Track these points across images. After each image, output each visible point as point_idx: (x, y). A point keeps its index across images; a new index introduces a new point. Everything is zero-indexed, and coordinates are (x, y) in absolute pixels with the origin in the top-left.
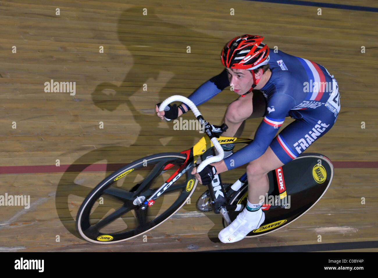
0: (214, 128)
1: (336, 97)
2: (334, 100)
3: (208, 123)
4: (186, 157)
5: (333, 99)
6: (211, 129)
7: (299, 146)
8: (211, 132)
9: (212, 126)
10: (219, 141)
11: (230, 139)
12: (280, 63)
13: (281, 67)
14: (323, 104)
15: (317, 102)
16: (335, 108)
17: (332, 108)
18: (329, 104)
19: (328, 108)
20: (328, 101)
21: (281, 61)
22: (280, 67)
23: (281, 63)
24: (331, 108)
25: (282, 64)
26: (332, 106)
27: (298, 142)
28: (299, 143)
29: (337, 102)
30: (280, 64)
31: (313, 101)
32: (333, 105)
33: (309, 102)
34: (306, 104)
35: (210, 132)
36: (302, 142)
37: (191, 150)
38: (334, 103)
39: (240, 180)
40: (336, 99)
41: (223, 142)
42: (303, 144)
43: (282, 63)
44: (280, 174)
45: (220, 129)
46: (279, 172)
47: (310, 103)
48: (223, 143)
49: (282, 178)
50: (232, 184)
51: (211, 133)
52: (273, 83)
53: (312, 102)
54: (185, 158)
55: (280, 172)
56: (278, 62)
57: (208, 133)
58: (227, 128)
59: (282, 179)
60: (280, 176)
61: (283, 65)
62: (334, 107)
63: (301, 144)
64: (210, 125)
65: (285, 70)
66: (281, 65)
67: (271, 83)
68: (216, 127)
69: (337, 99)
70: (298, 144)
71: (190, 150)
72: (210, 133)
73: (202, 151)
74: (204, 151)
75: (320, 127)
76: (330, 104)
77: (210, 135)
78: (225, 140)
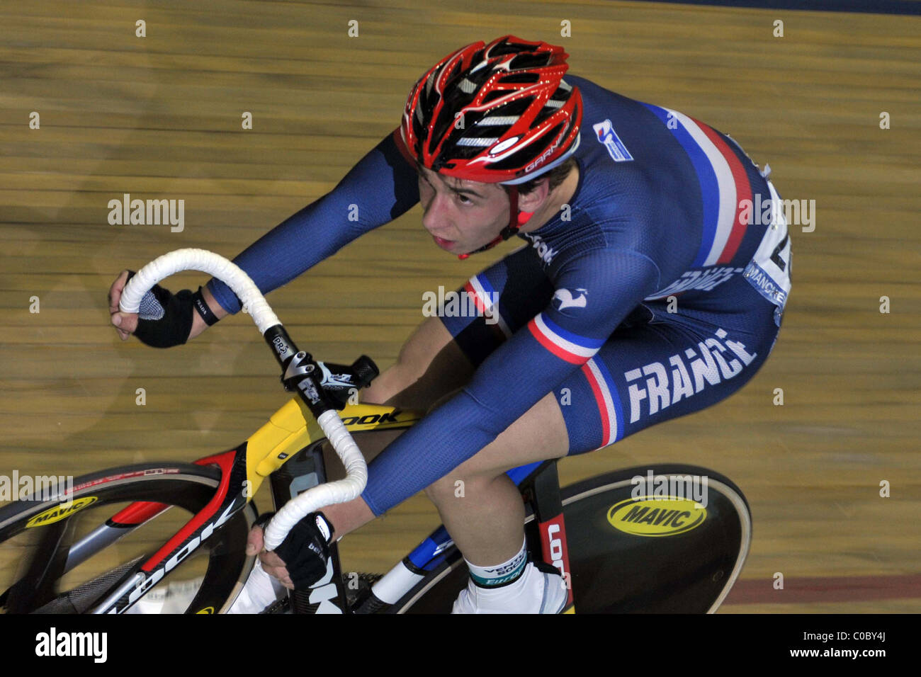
0: (327, 373)
1: (782, 245)
2: (775, 258)
3: (307, 354)
4: (220, 480)
5: (770, 252)
6: (316, 375)
7: (642, 383)
8: (319, 389)
9: (321, 364)
10: (343, 420)
11: (382, 415)
12: (602, 131)
13: (608, 148)
14: (739, 270)
15: (722, 269)
16: (780, 290)
17: (769, 287)
18: (757, 271)
19: (753, 285)
20: (756, 258)
21: (606, 126)
22: (604, 148)
23: (606, 132)
24: (764, 285)
25: (610, 136)
26: (771, 280)
27: (642, 371)
28: (647, 373)
29: (784, 264)
30: (603, 138)
31: (712, 267)
32: (772, 276)
33: (698, 273)
34: (689, 282)
35: (314, 389)
36: (654, 375)
37: (237, 455)
38: (775, 266)
39: (407, 562)
40: (780, 255)
41: (356, 424)
42: (657, 384)
43: (611, 132)
44: (557, 543)
45: (349, 376)
46: (553, 534)
47: (701, 276)
48: (357, 427)
49: (562, 558)
50: (378, 578)
51: (317, 395)
52: (586, 210)
53: (708, 271)
54: (212, 483)
55: (555, 536)
56: (597, 128)
57: (306, 393)
58: (376, 372)
59: (562, 561)
60: (556, 550)
61: (614, 139)
62: (775, 284)
63: (651, 382)
64: (315, 364)
65: (624, 159)
66: (608, 141)
67: (578, 210)
68: (336, 369)
69: (785, 255)
70: (640, 376)
71: (235, 452)
72: (313, 394)
73: (279, 457)
74: (287, 455)
75: (723, 349)
76: (761, 271)
77: (314, 403)
78: (365, 418)
